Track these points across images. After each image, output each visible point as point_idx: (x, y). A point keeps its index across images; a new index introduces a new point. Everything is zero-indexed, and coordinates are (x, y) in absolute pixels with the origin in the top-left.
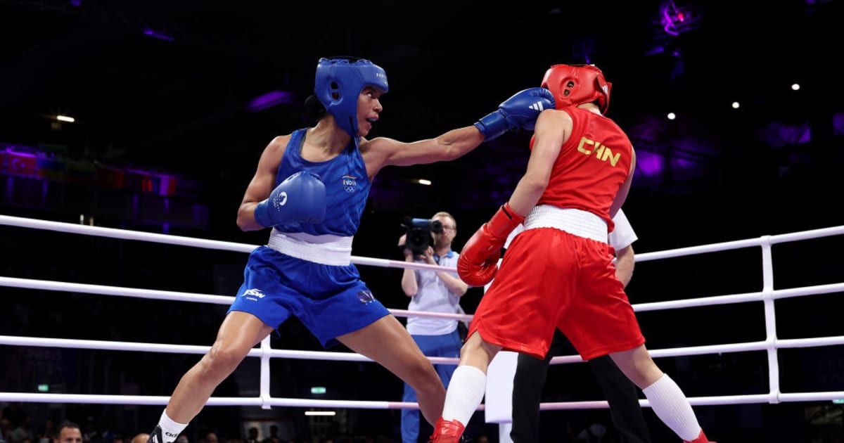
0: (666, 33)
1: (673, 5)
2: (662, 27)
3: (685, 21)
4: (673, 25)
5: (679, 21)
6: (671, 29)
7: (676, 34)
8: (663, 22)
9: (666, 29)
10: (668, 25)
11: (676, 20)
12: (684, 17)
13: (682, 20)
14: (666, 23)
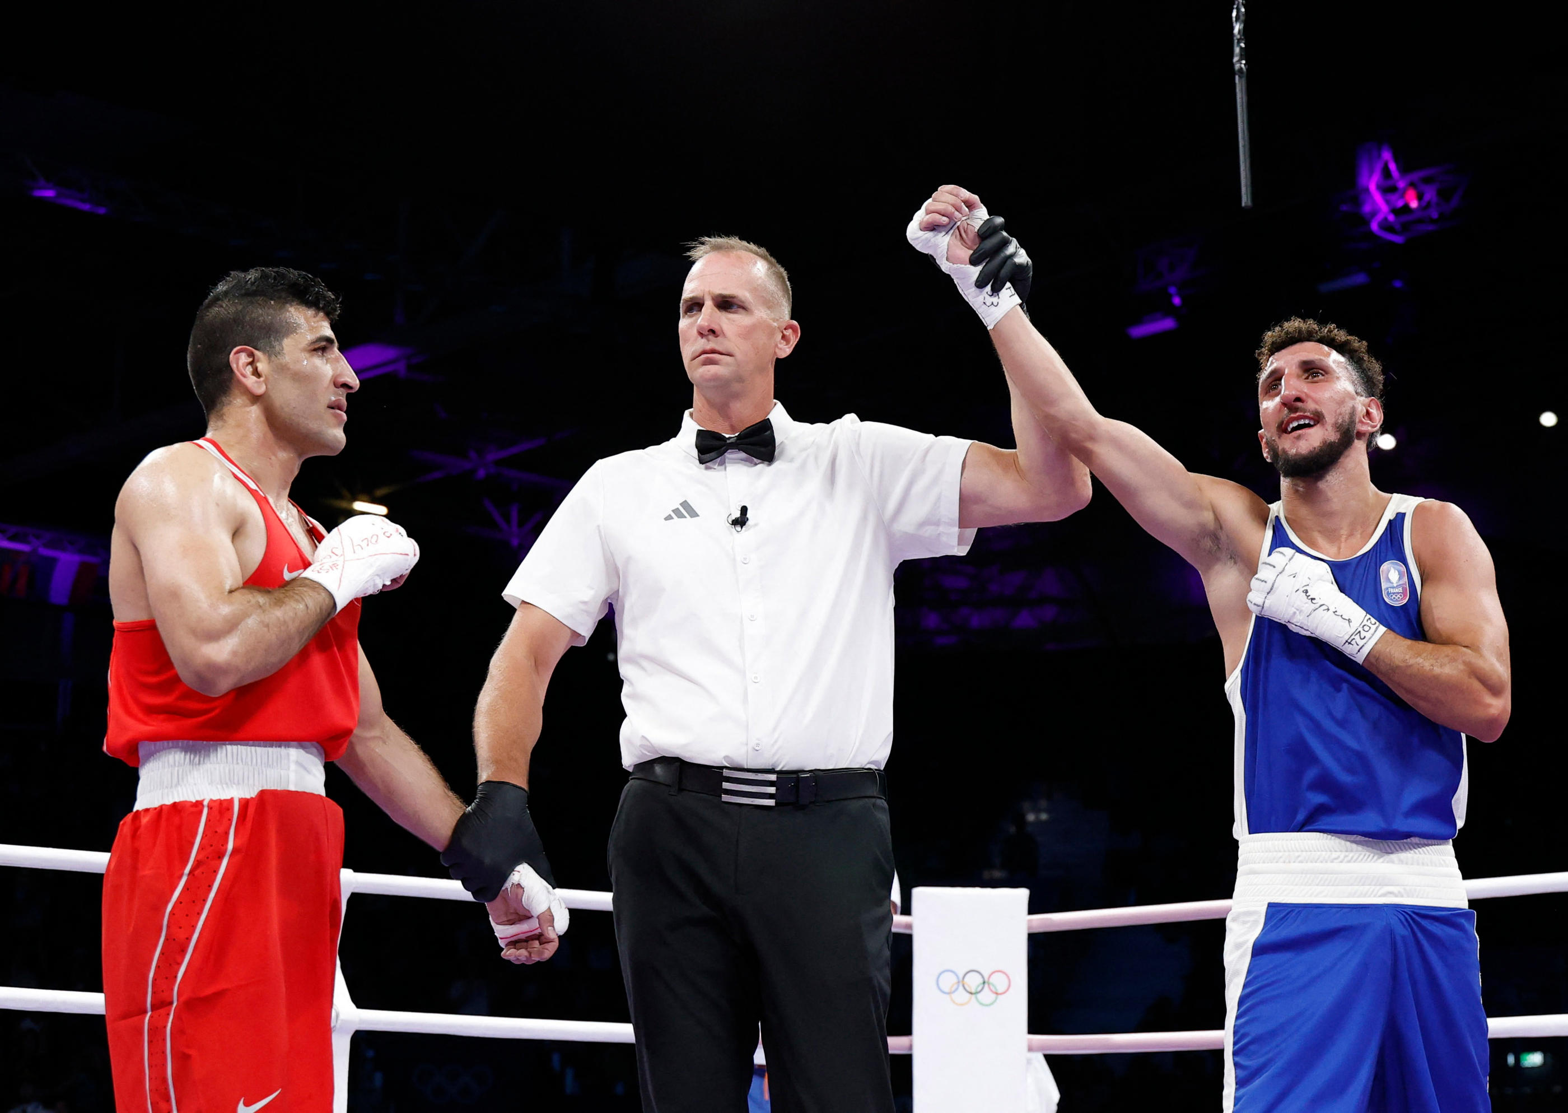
0: (1371, 234)
1: (1392, 167)
2: (1364, 221)
3: (1423, 207)
4: (1391, 218)
5: (1406, 208)
6: (1386, 226)
7: (1398, 239)
8: (1367, 208)
9: (1374, 226)
10: (1379, 217)
11: (1400, 204)
12: (1420, 198)
13: (1414, 204)
14: (1374, 213)
